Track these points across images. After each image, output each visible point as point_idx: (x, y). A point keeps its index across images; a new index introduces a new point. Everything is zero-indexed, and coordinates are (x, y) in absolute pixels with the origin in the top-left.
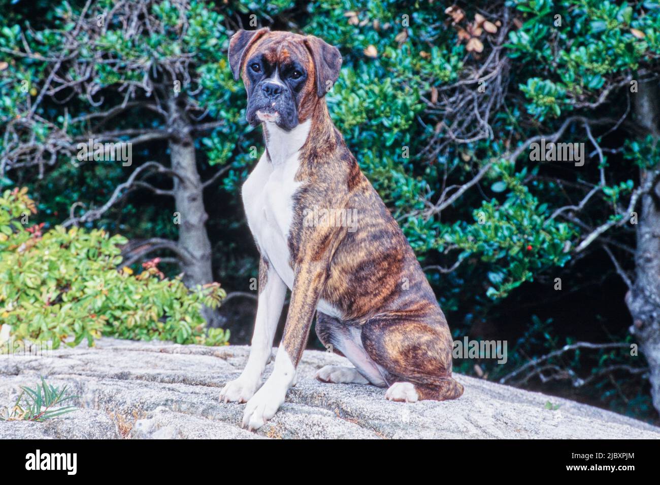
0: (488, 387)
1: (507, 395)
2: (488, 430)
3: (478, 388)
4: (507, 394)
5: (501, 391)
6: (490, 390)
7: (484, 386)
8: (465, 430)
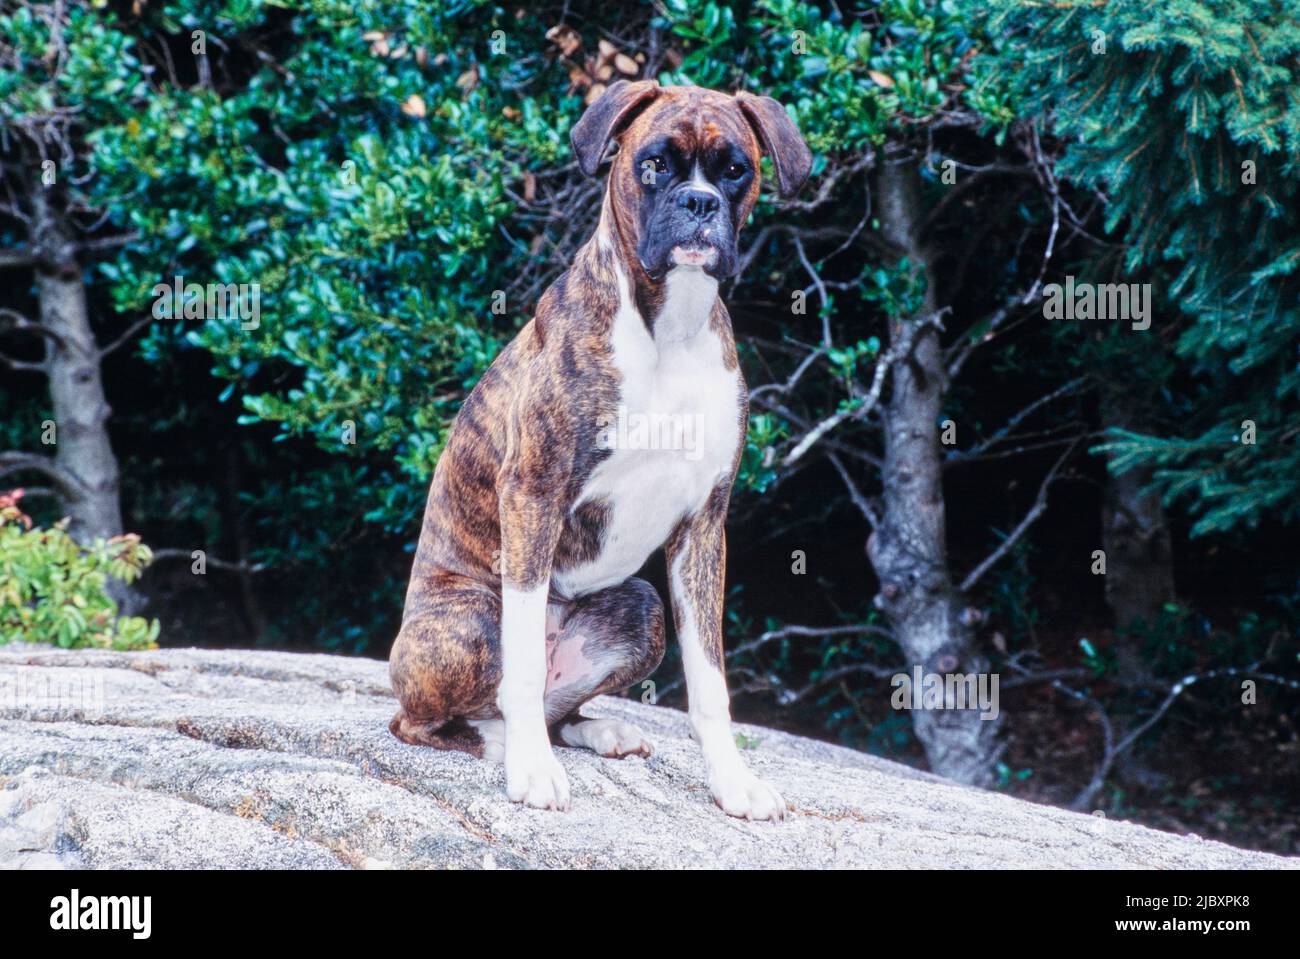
0: (634, 712)
1: (668, 725)
2: (638, 790)
3: (616, 713)
4: (669, 723)
5: (657, 718)
6: (639, 718)
7: (628, 710)
8: (597, 790)
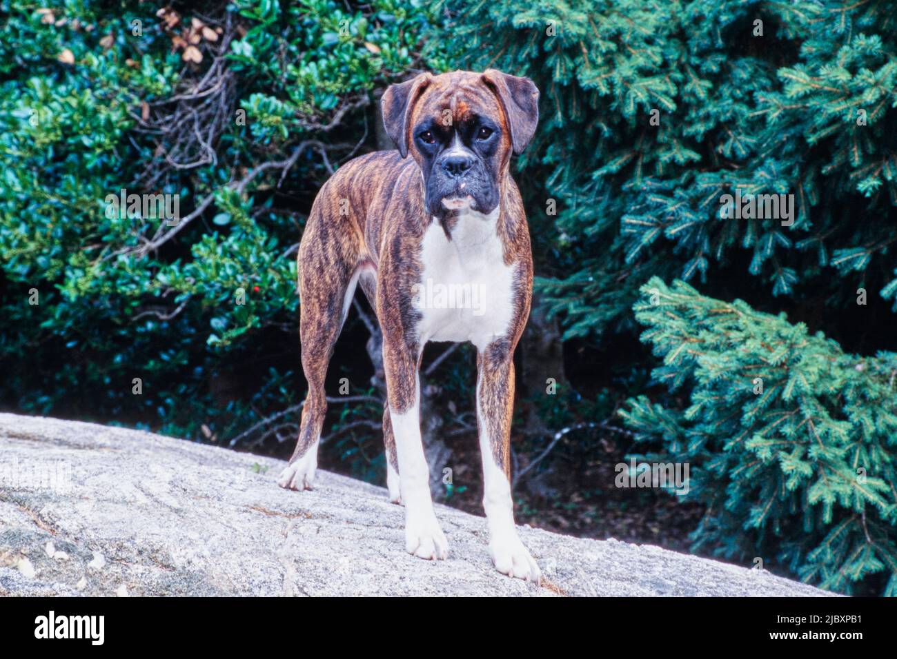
0: (188, 449)
1: (209, 457)
2: (160, 499)
3: (175, 450)
5: (203, 453)
6: (190, 453)
7: (184, 447)
8: (132, 499)
